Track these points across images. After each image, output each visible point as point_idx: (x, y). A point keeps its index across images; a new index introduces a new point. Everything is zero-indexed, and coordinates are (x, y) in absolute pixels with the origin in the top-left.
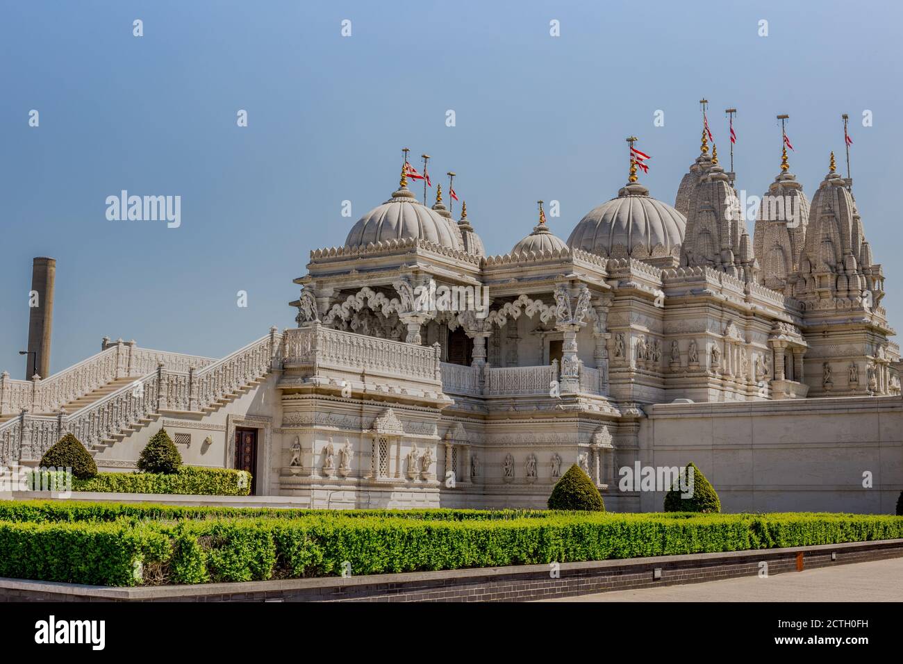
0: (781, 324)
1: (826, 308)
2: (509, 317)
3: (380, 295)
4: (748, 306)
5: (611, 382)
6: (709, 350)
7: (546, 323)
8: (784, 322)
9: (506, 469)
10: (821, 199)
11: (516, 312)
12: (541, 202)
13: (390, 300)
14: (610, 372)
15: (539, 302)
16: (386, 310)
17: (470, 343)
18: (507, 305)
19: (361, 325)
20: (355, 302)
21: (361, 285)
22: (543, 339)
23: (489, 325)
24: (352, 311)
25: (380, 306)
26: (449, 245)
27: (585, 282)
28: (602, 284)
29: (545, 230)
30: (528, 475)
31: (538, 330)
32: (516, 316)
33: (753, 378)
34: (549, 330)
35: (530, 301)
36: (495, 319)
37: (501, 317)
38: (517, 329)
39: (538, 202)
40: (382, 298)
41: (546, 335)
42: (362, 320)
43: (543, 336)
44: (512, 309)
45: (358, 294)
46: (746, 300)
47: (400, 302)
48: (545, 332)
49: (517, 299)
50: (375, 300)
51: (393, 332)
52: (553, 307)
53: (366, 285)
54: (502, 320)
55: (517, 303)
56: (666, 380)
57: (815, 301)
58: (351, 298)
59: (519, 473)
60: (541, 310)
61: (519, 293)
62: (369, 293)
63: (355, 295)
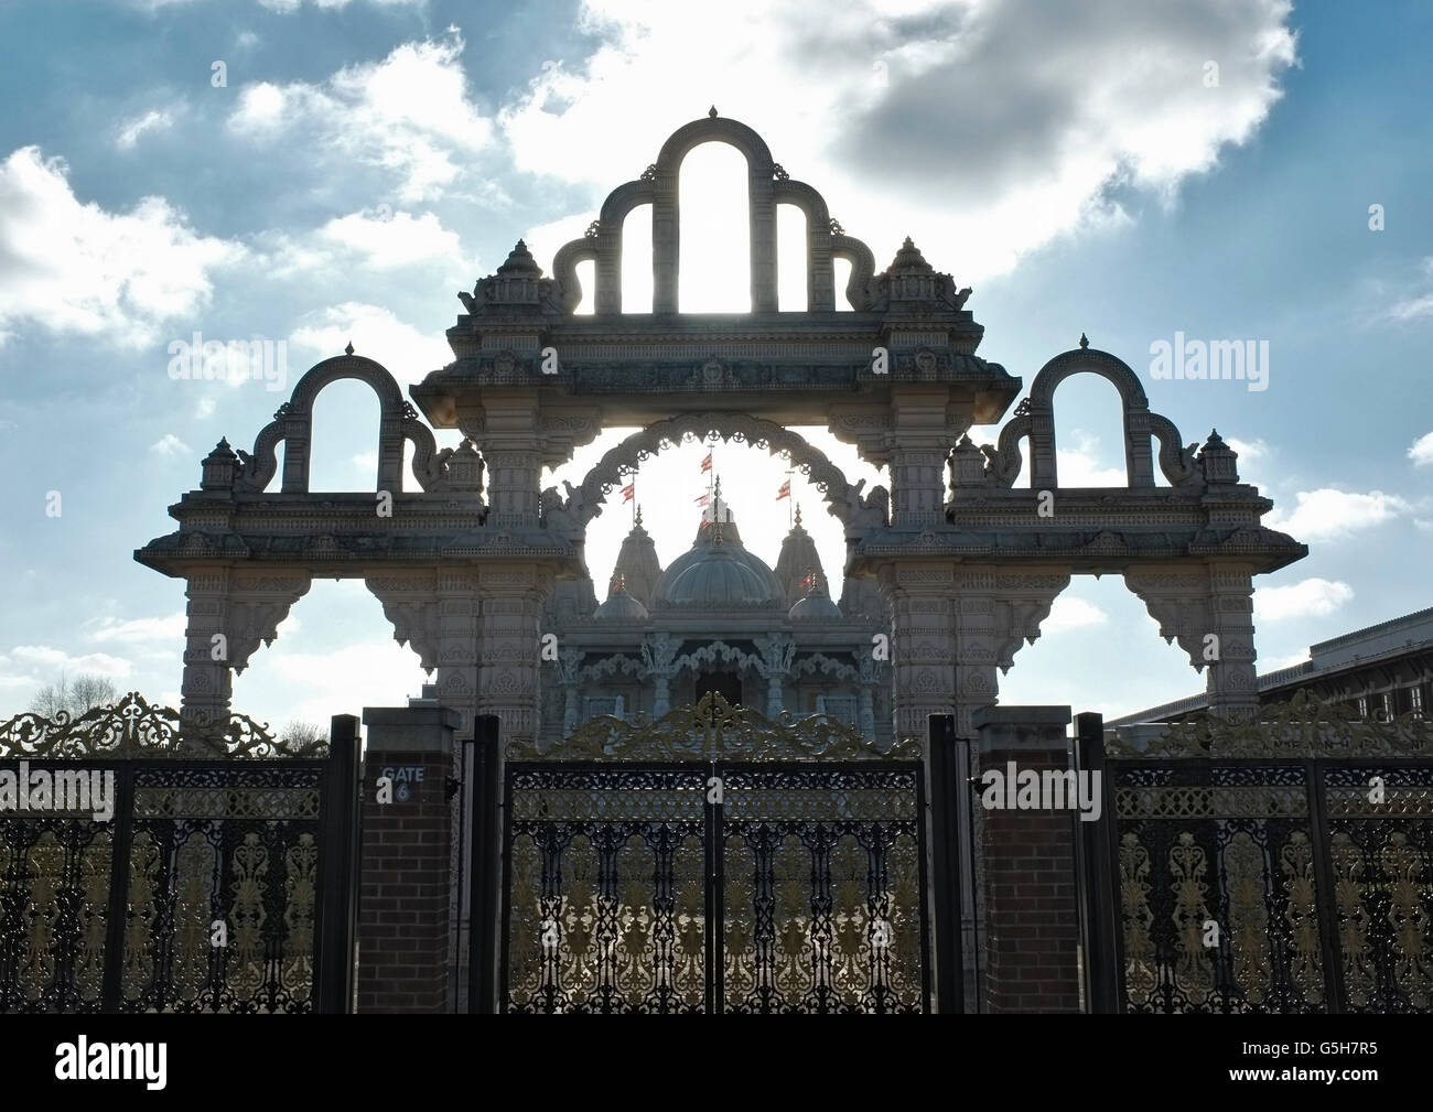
3: (737, 649)
13: (749, 655)
16: (743, 665)
18: (802, 661)
21: (714, 639)
25: (737, 660)
32: (811, 672)
44: (808, 665)
49: (812, 656)
53: (721, 638)
58: (701, 650)
60: (837, 667)
61: (814, 651)
62: (723, 647)
63: (706, 647)
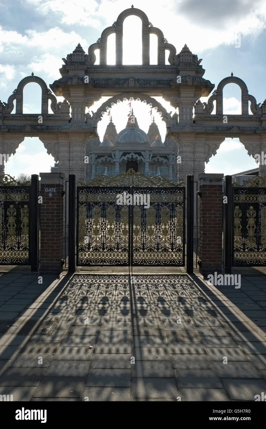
15: (163, 158)
18: (154, 158)
32: (156, 161)
35: (160, 157)
45: (130, 154)
50: (135, 156)
55: (157, 158)
63: (129, 154)
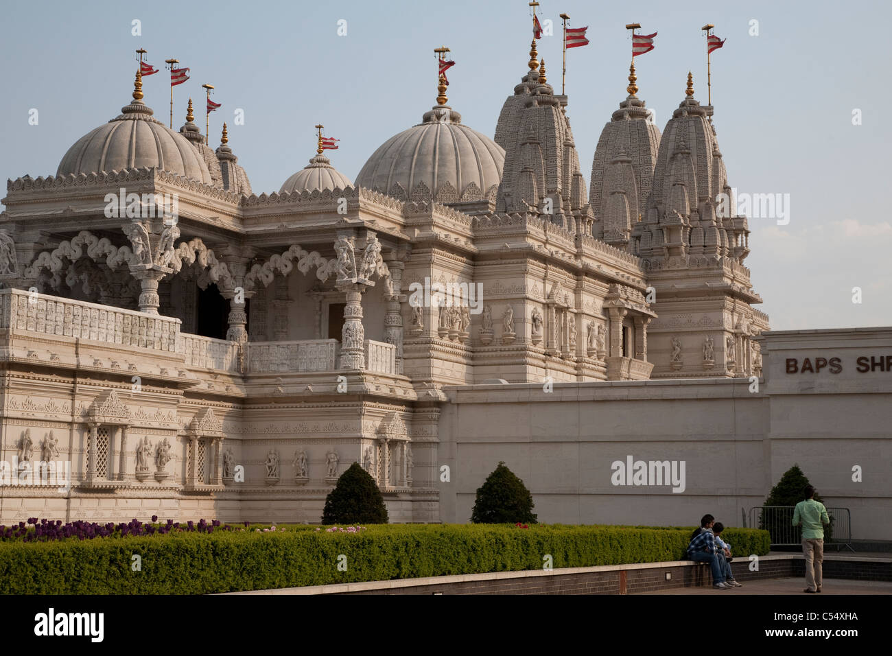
0: (619, 287)
1: (676, 268)
2: (277, 274)
3: (105, 241)
4: (578, 264)
5: (406, 355)
6: (529, 316)
7: (324, 282)
8: (623, 284)
9: (269, 467)
10: (673, 131)
11: (286, 266)
12: (320, 127)
13: (119, 248)
14: (404, 344)
15: (315, 254)
16: (112, 262)
17: (225, 305)
18: (275, 257)
19: (80, 280)
20: (71, 249)
21: (78, 228)
22: (321, 302)
23: (251, 282)
24: (66, 261)
25: (105, 256)
26: (199, 177)
27: (374, 231)
28: (397, 232)
29: (325, 162)
30: (298, 475)
31: (315, 290)
32: (285, 271)
33: (585, 353)
34: (328, 290)
35: (304, 252)
36: (258, 276)
37: (267, 272)
38: (287, 289)
39: (317, 127)
40: (107, 245)
41: (325, 297)
42: (81, 273)
43: (321, 298)
44: (281, 263)
45: (75, 240)
46: (577, 256)
47: (132, 251)
48: (323, 293)
49: (288, 250)
50: (98, 247)
51: (124, 290)
52: (332, 261)
53: (86, 227)
54: (267, 276)
55: (288, 255)
56: (476, 354)
57: (663, 258)
58: (64, 244)
59: (287, 472)
60: (317, 264)
61: (290, 242)
62: (89, 238)
63: (70, 240)
